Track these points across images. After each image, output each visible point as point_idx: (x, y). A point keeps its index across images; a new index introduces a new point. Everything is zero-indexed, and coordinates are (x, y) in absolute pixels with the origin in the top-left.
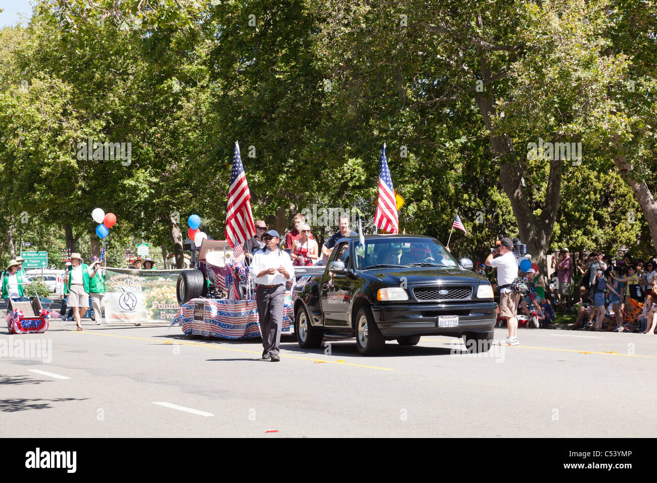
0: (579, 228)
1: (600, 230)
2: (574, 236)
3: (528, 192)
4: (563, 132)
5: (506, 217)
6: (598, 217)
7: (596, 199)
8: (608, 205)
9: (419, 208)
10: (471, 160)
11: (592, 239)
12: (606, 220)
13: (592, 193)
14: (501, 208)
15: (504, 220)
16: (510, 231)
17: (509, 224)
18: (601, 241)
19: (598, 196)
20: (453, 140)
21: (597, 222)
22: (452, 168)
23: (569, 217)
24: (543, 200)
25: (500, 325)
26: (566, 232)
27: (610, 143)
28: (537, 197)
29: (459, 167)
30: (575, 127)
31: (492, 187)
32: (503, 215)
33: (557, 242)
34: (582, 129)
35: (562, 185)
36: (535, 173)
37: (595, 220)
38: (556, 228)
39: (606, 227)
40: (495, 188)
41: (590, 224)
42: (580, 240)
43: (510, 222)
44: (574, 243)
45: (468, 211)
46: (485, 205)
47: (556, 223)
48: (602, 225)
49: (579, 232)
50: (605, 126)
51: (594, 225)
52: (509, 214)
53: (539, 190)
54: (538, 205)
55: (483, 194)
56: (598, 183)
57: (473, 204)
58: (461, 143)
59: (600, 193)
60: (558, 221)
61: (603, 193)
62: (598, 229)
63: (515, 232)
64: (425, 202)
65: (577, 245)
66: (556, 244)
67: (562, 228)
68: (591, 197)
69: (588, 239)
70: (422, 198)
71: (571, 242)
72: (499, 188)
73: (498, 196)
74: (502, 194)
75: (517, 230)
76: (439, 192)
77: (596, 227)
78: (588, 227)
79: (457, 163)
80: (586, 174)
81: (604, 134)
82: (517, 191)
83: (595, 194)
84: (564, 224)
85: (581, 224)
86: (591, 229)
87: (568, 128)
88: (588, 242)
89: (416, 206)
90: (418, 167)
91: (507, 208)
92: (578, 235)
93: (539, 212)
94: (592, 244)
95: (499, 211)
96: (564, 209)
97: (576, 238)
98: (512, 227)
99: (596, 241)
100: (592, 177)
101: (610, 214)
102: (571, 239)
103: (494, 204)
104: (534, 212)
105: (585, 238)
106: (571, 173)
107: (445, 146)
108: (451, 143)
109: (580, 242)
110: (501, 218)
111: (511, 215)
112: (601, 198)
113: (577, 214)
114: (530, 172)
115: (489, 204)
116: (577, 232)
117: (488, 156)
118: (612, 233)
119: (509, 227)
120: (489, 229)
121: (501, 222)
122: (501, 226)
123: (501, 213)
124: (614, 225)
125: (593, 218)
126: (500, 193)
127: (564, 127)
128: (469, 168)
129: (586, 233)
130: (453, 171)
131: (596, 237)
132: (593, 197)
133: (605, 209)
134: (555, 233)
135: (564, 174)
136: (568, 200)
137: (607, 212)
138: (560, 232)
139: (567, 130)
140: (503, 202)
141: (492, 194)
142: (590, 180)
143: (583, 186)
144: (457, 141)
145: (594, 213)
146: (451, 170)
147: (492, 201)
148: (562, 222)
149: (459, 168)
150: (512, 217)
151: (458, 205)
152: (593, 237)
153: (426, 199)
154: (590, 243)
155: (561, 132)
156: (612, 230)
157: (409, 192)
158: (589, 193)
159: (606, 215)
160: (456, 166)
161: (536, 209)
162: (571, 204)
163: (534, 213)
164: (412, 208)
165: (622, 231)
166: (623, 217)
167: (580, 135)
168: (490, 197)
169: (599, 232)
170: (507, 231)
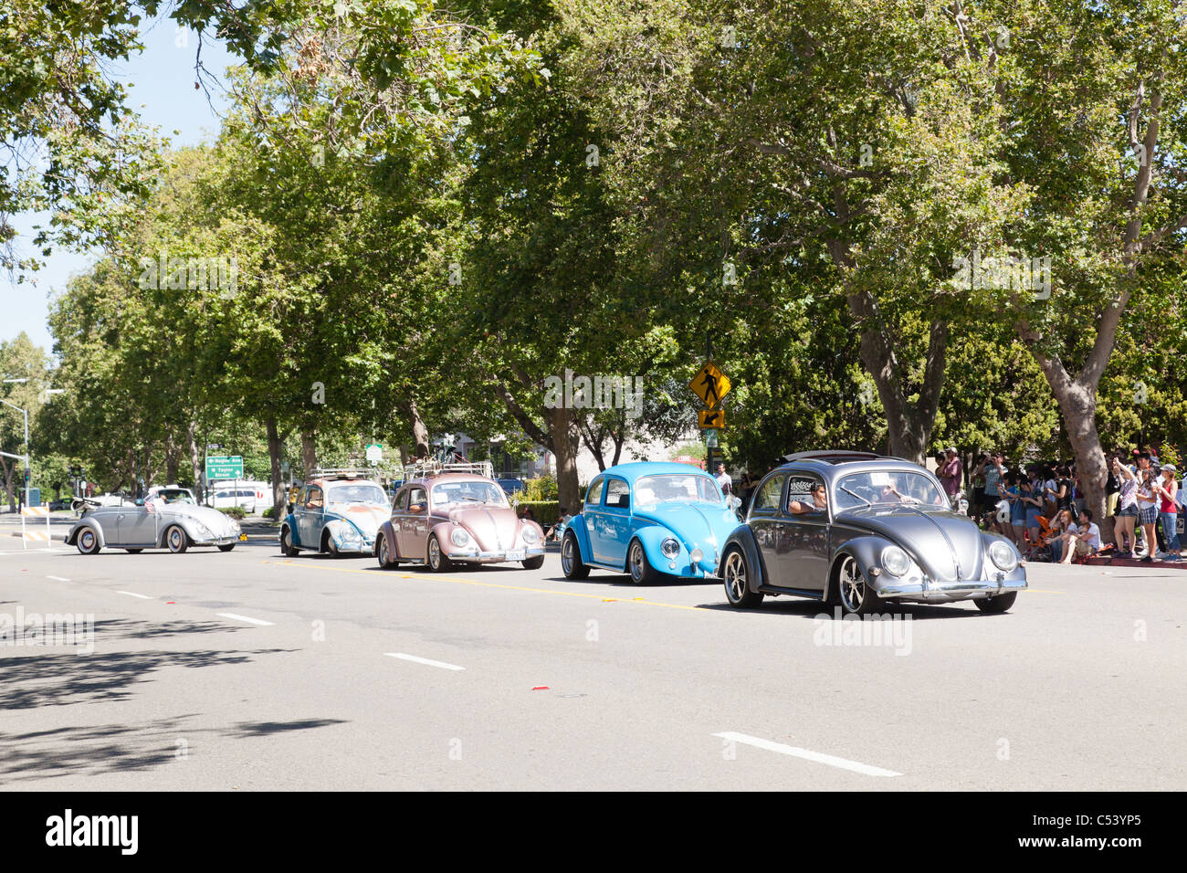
0: (972, 420)
1: (1001, 422)
2: (965, 431)
3: (901, 372)
6: (998, 405)
7: (995, 380)
8: (1012, 389)
9: (752, 393)
10: (823, 327)
11: (990, 436)
12: (1010, 409)
13: (989, 371)
15: (869, 409)
16: (876, 424)
17: (875, 415)
18: (1003, 438)
19: (998, 376)
20: (796, 300)
21: (996, 411)
22: (796, 338)
23: (959, 406)
24: (922, 381)
26: (953, 426)
27: (1007, 304)
28: (914, 378)
29: (807, 337)
31: (853, 364)
33: (942, 439)
35: (948, 361)
36: (910, 345)
37: (993, 408)
38: (940, 419)
39: (1010, 419)
40: (857, 365)
41: (987, 415)
42: (973, 436)
43: (876, 412)
44: (965, 441)
45: (819, 398)
46: (842, 389)
47: (939, 413)
48: (1003, 415)
49: (972, 426)
51: (992, 416)
52: (876, 401)
53: (916, 367)
54: (916, 388)
55: (840, 374)
56: (997, 358)
57: (827, 388)
58: (806, 304)
59: (1000, 372)
60: (944, 411)
61: (1004, 372)
62: (998, 421)
63: (883, 426)
64: (759, 384)
65: (969, 443)
66: (940, 442)
67: (948, 420)
69: (985, 436)
70: (756, 379)
71: (961, 440)
72: (862, 365)
73: (860, 377)
74: (866, 374)
75: (886, 423)
76: (778, 373)
77: (996, 418)
78: (984, 419)
79: (803, 331)
80: (981, 346)
82: (884, 370)
83: (994, 373)
84: (952, 415)
85: (975, 415)
86: (988, 421)
88: (984, 439)
89: (748, 391)
90: (750, 337)
92: (971, 430)
93: (916, 397)
94: (991, 441)
96: (951, 394)
97: (968, 434)
98: (879, 419)
99: (995, 437)
100: (988, 349)
101: (1014, 401)
102: (961, 435)
103: (855, 387)
104: (910, 399)
105: (980, 434)
106: (960, 344)
107: (784, 308)
108: (792, 304)
109: (974, 439)
110: (864, 407)
111: (878, 403)
112: (1002, 379)
113: (968, 400)
114: (904, 343)
115: (847, 388)
116: (969, 426)
117: (846, 321)
118: (1017, 426)
119: (876, 418)
121: (864, 412)
122: (865, 417)
124: (1020, 416)
125: (991, 407)
126: (863, 372)
128: (820, 338)
129: (982, 427)
130: (798, 342)
131: (996, 433)
132: (990, 377)
133: (1007, 394)
134: (938, 427)
135: (951, 347)
136: (956, 381)
137: (1011, 397)
138: (945, 425)
141: (851, 374)
142: (986, 355)
143: (976, 362)
144: (800, 301)
145: (993, 399)
146: (795, 341)
147: (852, 383)
148: (949, 411)
150: (879, 406)
151: (805, 388)
152: (992, 433)
153: (761, 380)
154: (987, 440)
156: (1018, 422)
157: (737, 371)
158: (985, 372)
159: (1009, 402)
160: (802, 336)
161: (912, 394)
162: (960, 388)
164: (743, 393)
165: (1031, 424)
166: (1032, 405)
167: (965, 294)
168: (849, 377)
169: (999, 426)
170: (872, 425)
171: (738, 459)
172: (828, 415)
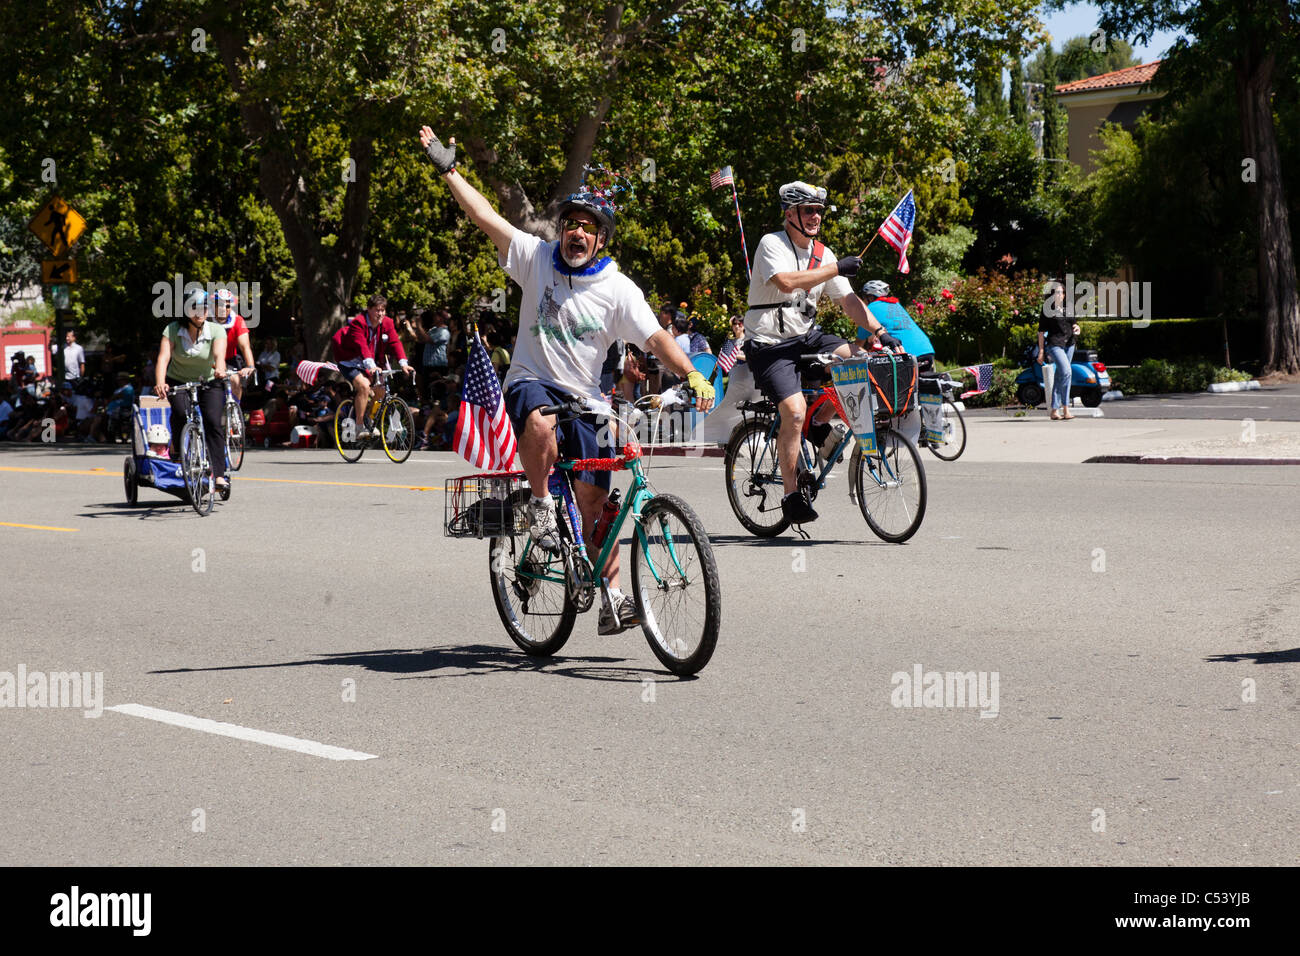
0: (403, 268)
1: (441, 270)
2: (396, 282)
3: (311, 202)
4: (371, 95)
5: (274, 250)
6: (438, 248)
7: (433, 214)
8: (455, 226)
9: (113, 236)
10: (206, 148)
11: (428, 288)
12: (453, 253)
13: (426, 204)
14: (263, 234)
15: (269, 256)
16: (280, 274)
17: (278, 262)
18: (444, 290)
19: (437, 210)
20: (173, 112)
21: (435, 256)
22: (173, 163)
23: (387, 249)
24: (339, 218)
25: (266, 445)
26: (381, 275)
27: (457, 114)
28: (328, 214)
29: (185, 159)
30: (393, 86)
31: (247, 196)
32: (267, 247)
33: (365, 293)
34: (406, 90)
35: (371, 190)
36: (322, 170)
37: (432, 252)
38: (364, 268)
39: (453, 266)
40: (252, 197)
41: (424, 261)
42: (406, 289)
43: (279, 259)
44: (395, 295)
45: (203, 241)
46: (233, 228)
47: (362, 260)
48: (444, 260)
49: (405, 275)
50: (447, 84)
51: (431, 262)
52: (279, 244)
53: (330, 200)
54: (329, 227)
55: (232, 211)
56: (435, 186)
57: (212, 226)
58: (188, 116)
59: (440, 205)
60: (370, 258)
61: (445, 204)
62: (438, 269)
63: (289, 277)
64: (123, 224)
65: (401, 298)
66: (363, 297)
67: (373, 268)
68: (425, 211)
69: (421, 287)
70: (120, 218)
71: (390, 293)
72: (259, 198)
73: (259, 213)
74: (265, 209)
75: (293, 273)
76: (149, 207)
77: (435, 265)
78: (421, 265)
79: (179, 151)
80: (414, 171)
81: (446, 97)
82: (291, 202)
83: (432, 207)
84: (377, 262)
85: (408, 260)
86: (426, 269)
87: (381, 87)
88: (420, 292)
89: (107, 233)
90: (109, 161)
91: (274, 233)
92: (403, 281)
93: (331, 239)
94: (428, 296)
95: (259, 239)
96: (377, 234)
97: (399, 286)
98: (284, 268)
99: (435, 290)
100: (425, 175)
101: (458, 241)
102: (391, 287)
103: (251, 227)
104: (324, 241)
105: (415, 286)
106: (387, 168)
107: (158, 121)
108: (169, 116)
109: (407, 292)
110: (263, 252)
111: (282, 247)
112: (441, 213)
113: (399, 242)
114: (315, 166)
115: (240, 227)
116: (401, 276)
117: (238, 140)
118: (463, 275)
119: (279, 267)
120: (242, 271)
121: (264, 259)
122: (265, 266)
123: (263, 243)
124: (466, 262)
125: (428, 250)
126: (261, 207)
127: (373, 86)
128: (202, 162)
129: (418, 276)
130: (173, 168)
131: (435, 285)
132: (428, 211)
133: (449, 233)
134: (361, 277)
135: (375, 172)
136: (383, 218)
137: (454, 237)
138: (369, 275)
139: (379, 92)
140: (267, 223)
141: (246, 209)
142: (422, 182)
143: (409, 192)
144: (182, 113)
145: (431, 239)
146: (169, 166)
147: (247, 220)
148: (374, 257)
149: (185, 163)
150: (283, 250)
151: (183, 228)
152: (430, 284)
153: (126, 219)
154: (424, 294)
155: (368, 96)
156: (464, 270)
157: (93, 207)
158: (420, 205)
159: (452, 244)
160: (179, 159)
161: (326, 235)
162: (388, 225)
163: (323, 243)
164: (100, 237)
165: (481, 272)
166: (481, 247)
167: (402, 100)
168: (242, 214)
169: (440, 275)
170: (274, 276)
171: (94, 323)
172: (216, 264)
